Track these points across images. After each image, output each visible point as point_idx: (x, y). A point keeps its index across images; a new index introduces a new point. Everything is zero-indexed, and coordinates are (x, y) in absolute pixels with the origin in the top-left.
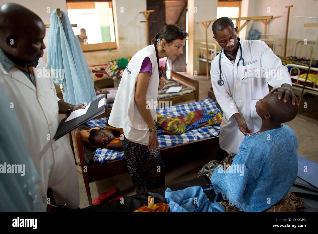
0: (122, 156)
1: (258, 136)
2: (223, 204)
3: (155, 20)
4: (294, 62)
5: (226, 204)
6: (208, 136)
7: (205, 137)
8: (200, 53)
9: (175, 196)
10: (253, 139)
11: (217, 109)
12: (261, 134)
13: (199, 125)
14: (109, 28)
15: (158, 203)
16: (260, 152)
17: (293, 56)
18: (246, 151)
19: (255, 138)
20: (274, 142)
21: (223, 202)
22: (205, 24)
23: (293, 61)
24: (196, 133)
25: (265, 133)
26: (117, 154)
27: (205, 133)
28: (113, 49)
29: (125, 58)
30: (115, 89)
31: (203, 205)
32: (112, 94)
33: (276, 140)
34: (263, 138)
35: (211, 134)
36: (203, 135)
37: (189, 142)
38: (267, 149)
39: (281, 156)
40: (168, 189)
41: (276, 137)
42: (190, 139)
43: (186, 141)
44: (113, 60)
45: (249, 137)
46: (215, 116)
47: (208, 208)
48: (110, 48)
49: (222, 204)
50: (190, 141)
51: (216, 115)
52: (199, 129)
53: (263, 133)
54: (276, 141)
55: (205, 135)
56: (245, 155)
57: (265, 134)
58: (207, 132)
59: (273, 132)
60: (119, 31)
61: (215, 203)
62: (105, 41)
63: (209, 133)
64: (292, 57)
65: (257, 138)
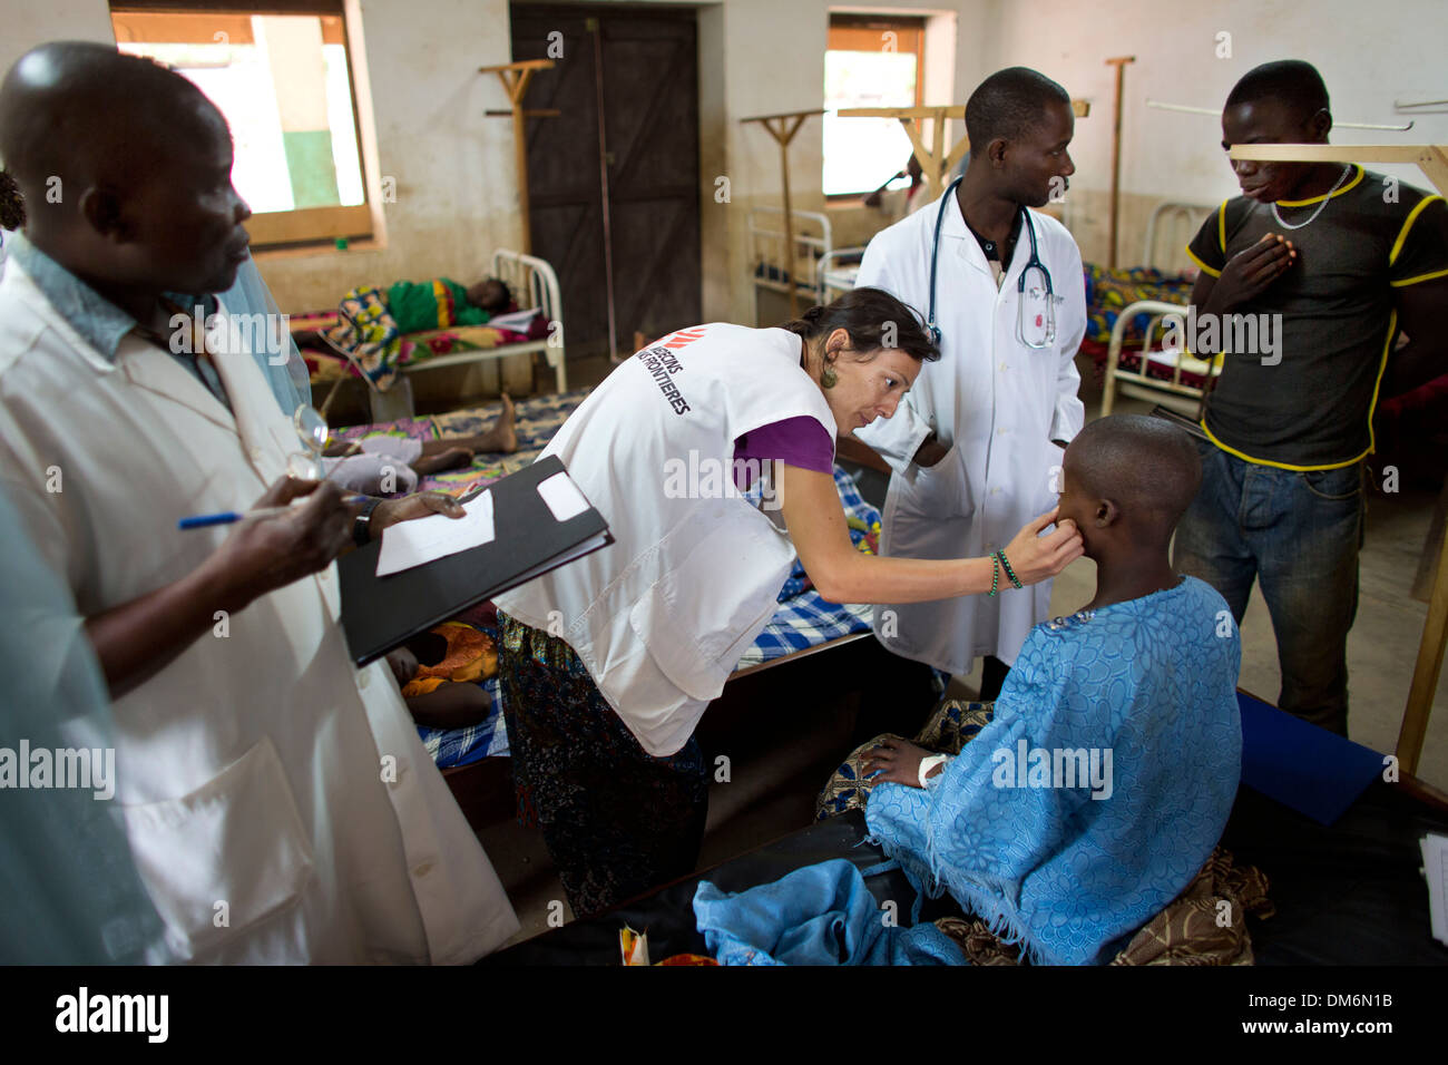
0: (467, 753)
1: (1086, 628)
2: (952, 928)
3: (550, 105)
4: (1154, 290)
5: (963, 927)
6: (844, 628)
7: (828, 635)
8: (759, 256)
9: (747, 915)
10: (1068, 644)
11: (866, 505)
12: (1098, 621)
13: (797, 583)
14: (325, 136)
15: (667, 957)
16: (1097, 699)
17: (1146, 264)
18: (1044, 697)
19: (1078, 638)
20: (1151, 652)
21: (949, 920)
22: (776, 124)
23: (1149, 288)
24: (790, 618)
25: (1113, 612)
26: (442, 745)
27: (827, 617)
28: (354, 239)
29: (416, 281)
30: (385, 432)
31: (867, 942)
32: (376, 455)
33: (1155, 645)
34: (1109, 637)
35: (853, 621)
36: (821, 626)
37: (765, 660)
38: (1124, 683)
39: (1175, 707)
40: (702, 886)
41: (1157, 630)
42: (769, 649)
43: (750, 659)
44: (363, 291)
45: (1051, 633)
46: (863, 536)
47: (890, 955)
48: (342, 233)
49: (945, 930)
50: (768, 659)
51: (863, 532)
52: (800, 598)
53: (1104, 612)
54: (1155, 650)
55: (830, 625)
56: (1039, 715)
57: (1113, 618)
58: (837, 612)
59: (1147, 606)
60: (384, 154)
61: (919, 927)
62: (308, 203)
63: (844, 617)
64: (1141, 270)
65: (1083, 638)
